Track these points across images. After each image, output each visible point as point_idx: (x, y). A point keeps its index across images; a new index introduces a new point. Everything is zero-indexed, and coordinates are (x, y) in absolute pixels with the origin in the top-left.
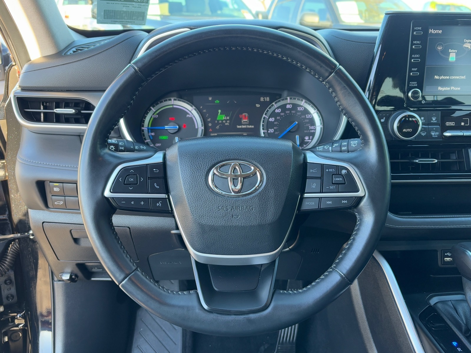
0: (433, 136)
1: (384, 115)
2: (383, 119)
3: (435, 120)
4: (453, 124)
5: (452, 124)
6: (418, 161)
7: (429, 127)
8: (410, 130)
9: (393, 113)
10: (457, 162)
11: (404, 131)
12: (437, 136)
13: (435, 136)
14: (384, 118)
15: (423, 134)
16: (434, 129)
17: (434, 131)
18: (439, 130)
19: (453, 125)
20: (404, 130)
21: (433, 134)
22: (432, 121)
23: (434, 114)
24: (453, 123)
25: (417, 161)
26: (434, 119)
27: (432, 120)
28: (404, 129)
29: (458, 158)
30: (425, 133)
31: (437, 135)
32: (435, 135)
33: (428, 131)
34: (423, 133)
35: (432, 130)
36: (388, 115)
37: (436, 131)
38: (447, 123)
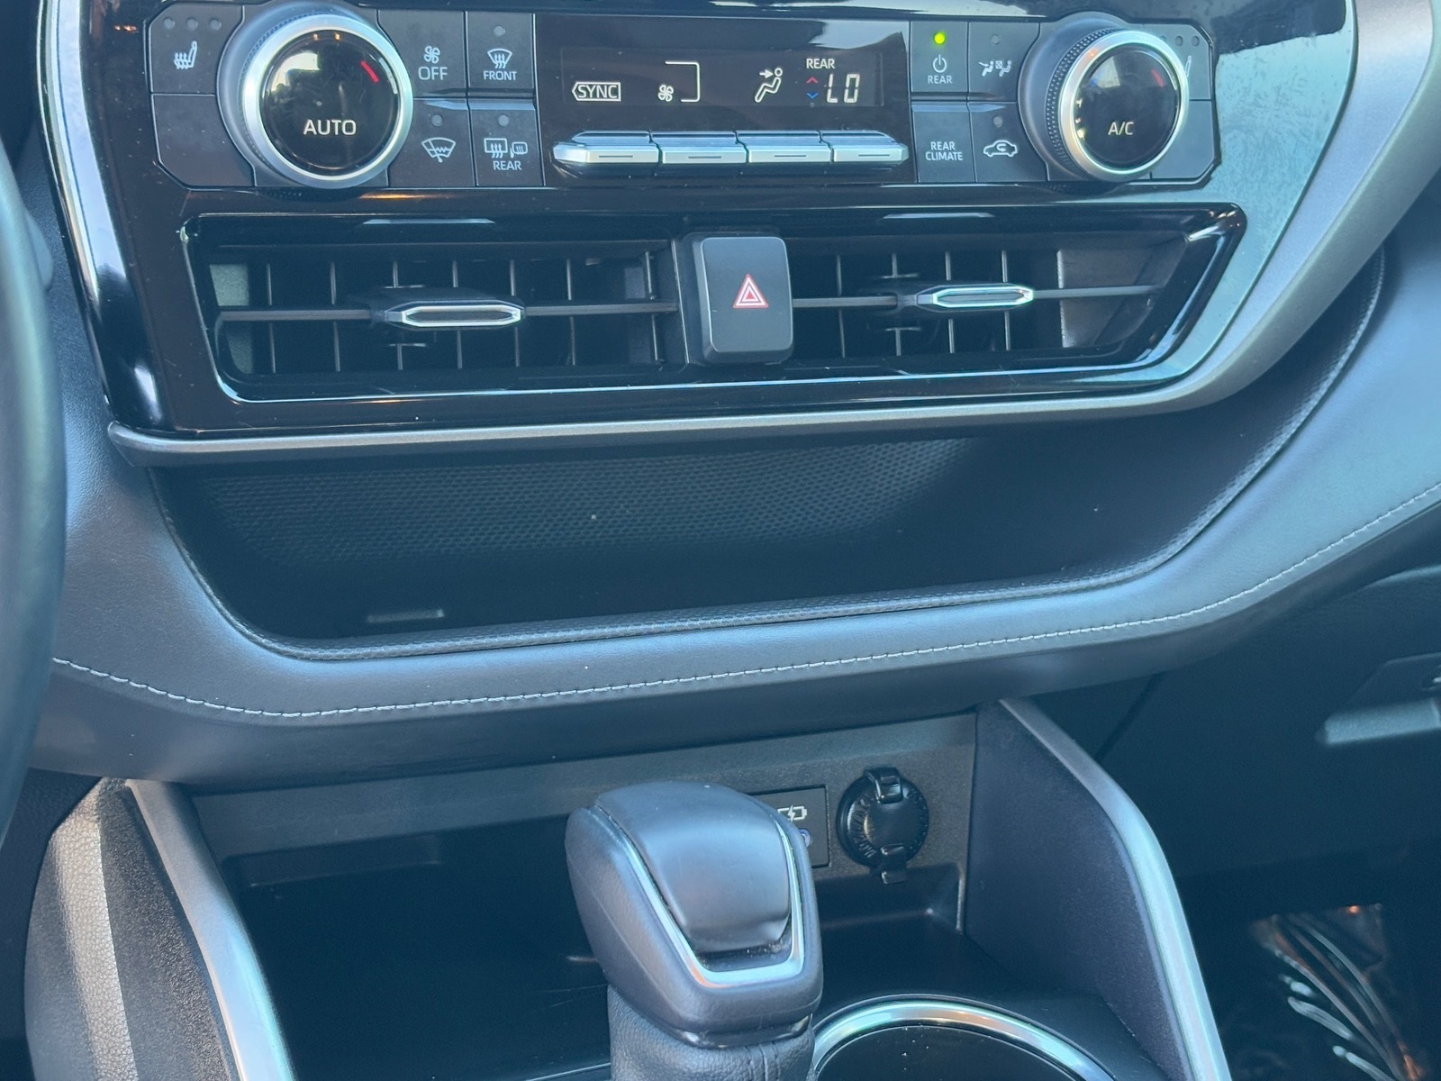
0: (496, 166)
1: (193, 25)
2: (186, 50)
3: (510, 67)
4: (615, 92)
5: (606, 92)
6: (410, 317)
7: (475, 106)
8: (349, 127)
9: (250, 18)
10: (649, 315)
11: (307, 130)
12: (517, 166)
13: (510, 166)
14: (194, 47)
15: (439, 154)
16: (504, 121)
17: (500, 131)
18: (534, 129)
19: (613, 99)
20: (309, 127)
21: (496, 151)
22: (492, 75)
23: (500, 31)
24: (614, 84)
25: (405, 314)
26: (500, 61)
27: (491, 67)
28: (310, 122)
29: (653, 294)
30: (449, 145)
31: (517, 157)
32: (506, 158)
33: (468, 136)
34: (437, 144)
35: (489, 125)
36: (216, 26)
37: (513, 134)
38: (580, 85)
